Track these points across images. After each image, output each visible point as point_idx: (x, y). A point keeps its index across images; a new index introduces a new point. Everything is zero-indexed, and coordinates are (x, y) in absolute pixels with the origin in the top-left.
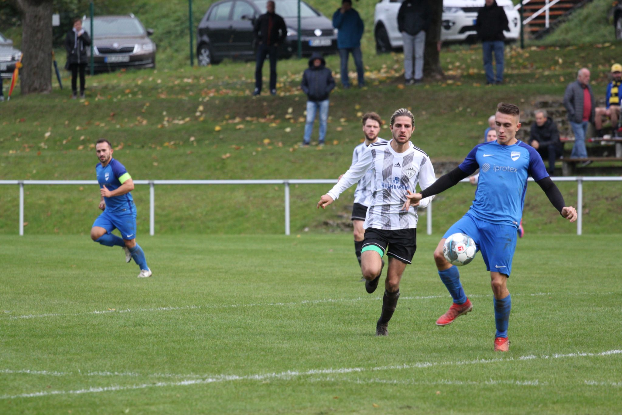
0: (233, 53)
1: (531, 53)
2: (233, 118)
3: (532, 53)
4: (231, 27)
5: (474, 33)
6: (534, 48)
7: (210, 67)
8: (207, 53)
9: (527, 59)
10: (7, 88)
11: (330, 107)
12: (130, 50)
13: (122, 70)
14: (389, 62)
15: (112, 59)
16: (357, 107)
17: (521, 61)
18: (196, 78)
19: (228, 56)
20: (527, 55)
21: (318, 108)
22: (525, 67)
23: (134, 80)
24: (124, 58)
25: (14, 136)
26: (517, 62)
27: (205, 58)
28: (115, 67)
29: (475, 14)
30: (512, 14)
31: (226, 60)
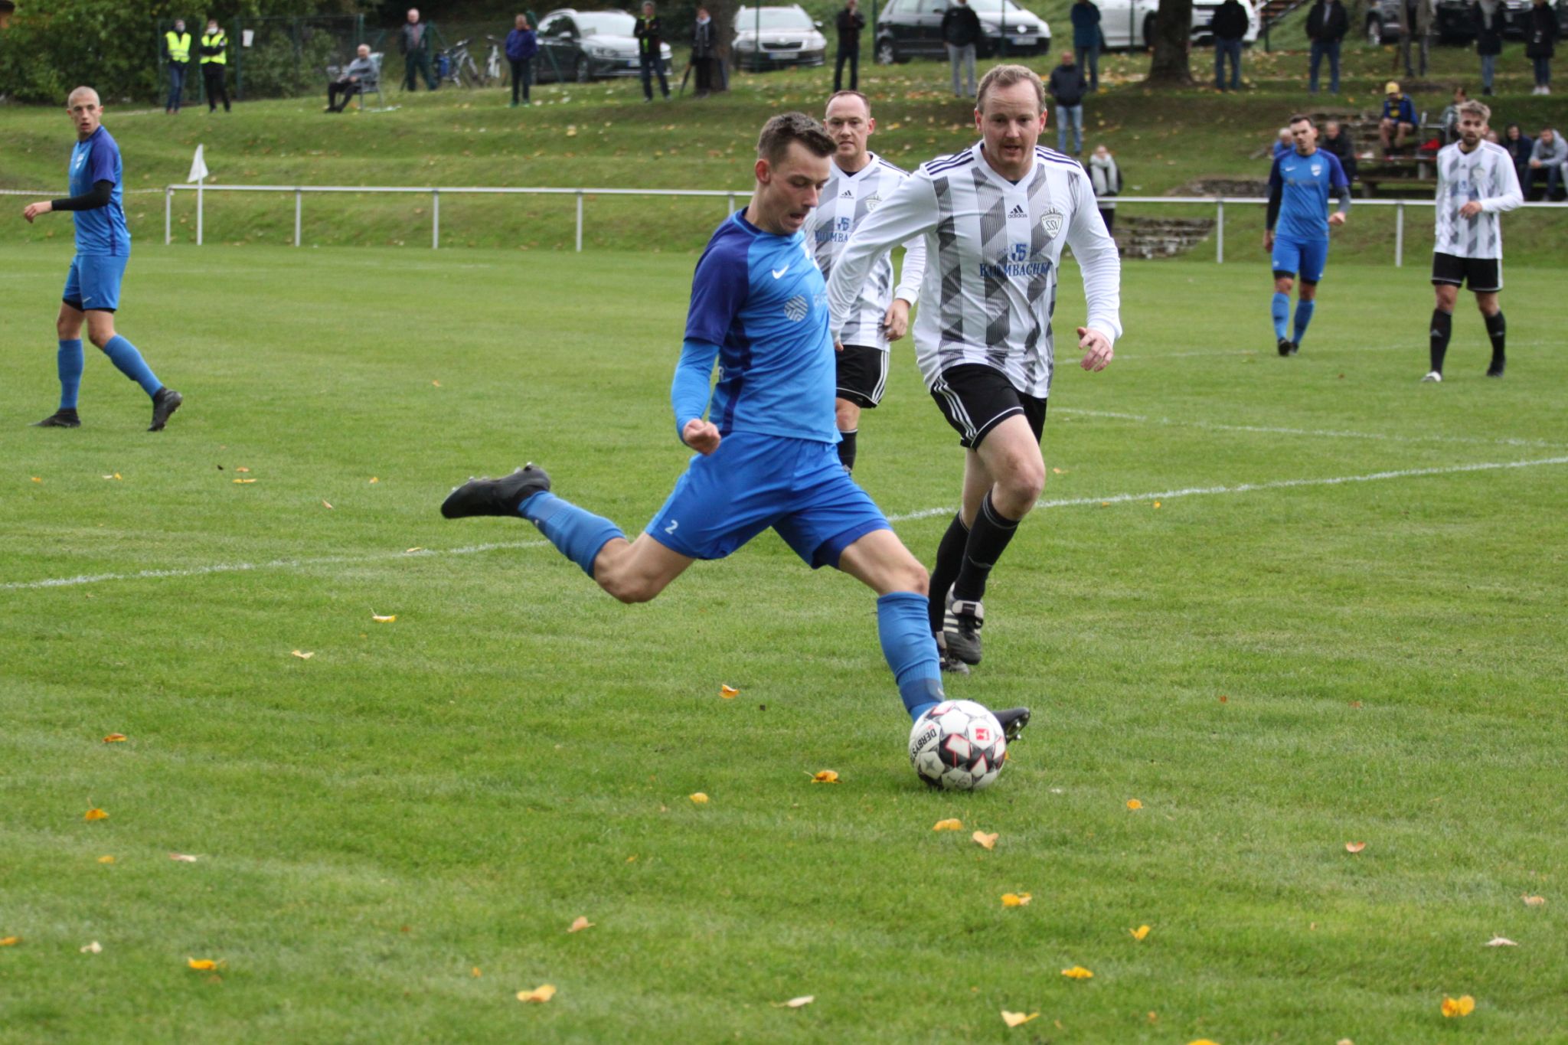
0: (926, 51)
1: (1279, 57)
2: (950, 124)
3: (1281, 59)
4: (919, 22)
5: (1208, 33)
6: (1281, 53)
7: (896, 67)
8: (890, 50)
9: (1274, 64)
10: (676, 87)
11: (1085, 113)
12: (798, 45)
13: (793, 68)
14: (1113, 65)
15: (778, 55)
16: (1099, 115)
17: (1268, 67)
18: (884, 78)
19: (916, 55)
20: (1274, 60)
21: (1070, 116)
22: (1274, 74)
23: (810, 79)
24: (791, 54)
25: (696, 141)
26: (1263, 68)
27: (886, 55)
28: (783, 65)
29: (1210, 13)
30: (1252, 13)
31: (915, 59)
